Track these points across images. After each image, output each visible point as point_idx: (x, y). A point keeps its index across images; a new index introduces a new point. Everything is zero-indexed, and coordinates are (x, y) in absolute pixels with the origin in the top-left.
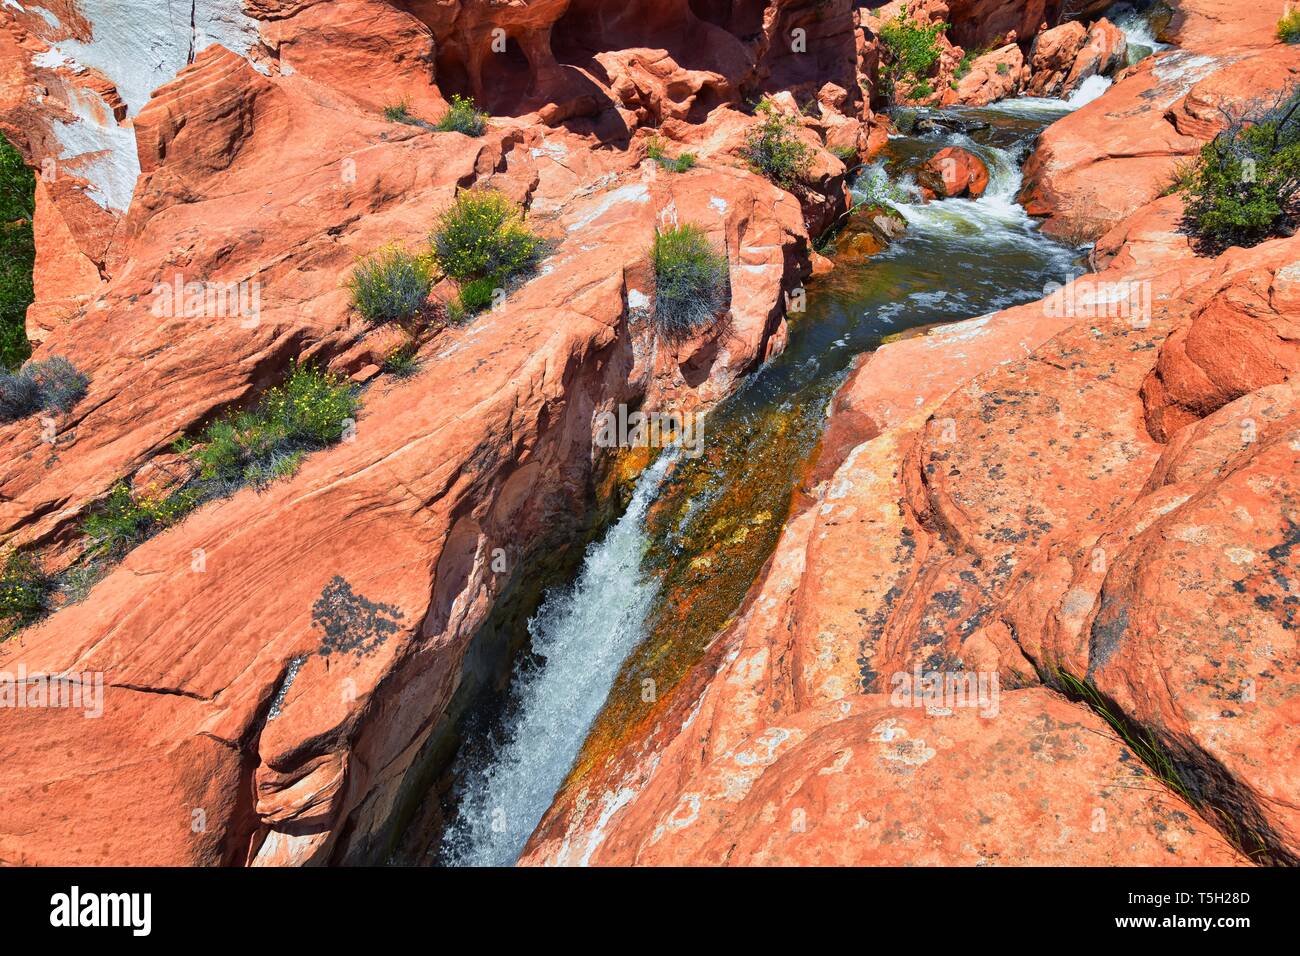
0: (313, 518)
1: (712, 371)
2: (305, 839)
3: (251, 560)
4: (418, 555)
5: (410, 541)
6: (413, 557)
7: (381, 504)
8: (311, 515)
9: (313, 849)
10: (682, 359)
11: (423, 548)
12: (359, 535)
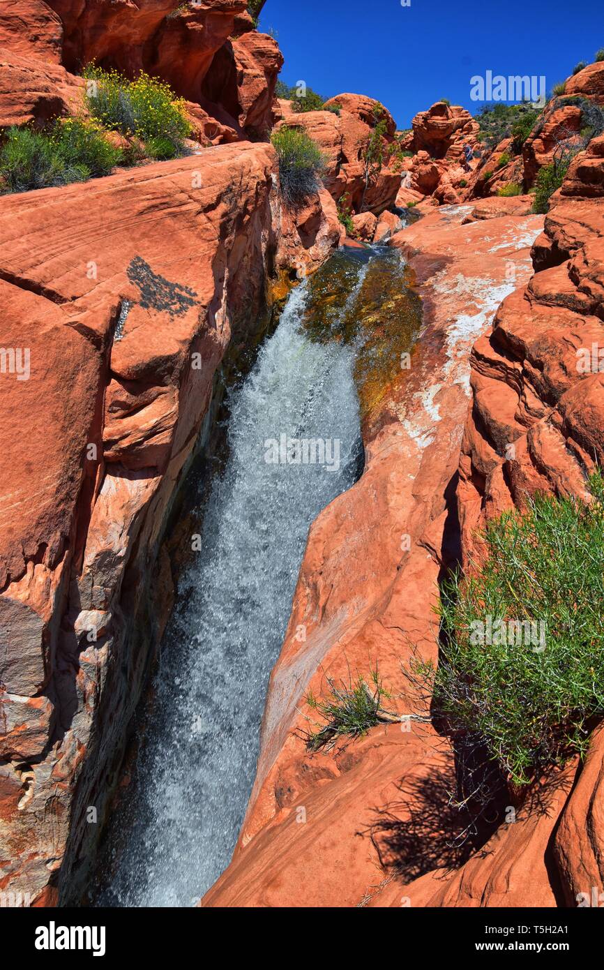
0: (113, 208)
1: (317, 239)
2: (141, 483)
3: (70, 224)
4: (201, 250)
5: (194, 238)
6: (196, 251)
7: (168, 205)
8: (111, 205)
9: (148, 493)
10: (299, 223)
11: (205, 245)
12: (150, 230)
